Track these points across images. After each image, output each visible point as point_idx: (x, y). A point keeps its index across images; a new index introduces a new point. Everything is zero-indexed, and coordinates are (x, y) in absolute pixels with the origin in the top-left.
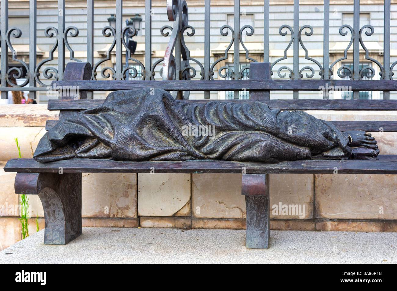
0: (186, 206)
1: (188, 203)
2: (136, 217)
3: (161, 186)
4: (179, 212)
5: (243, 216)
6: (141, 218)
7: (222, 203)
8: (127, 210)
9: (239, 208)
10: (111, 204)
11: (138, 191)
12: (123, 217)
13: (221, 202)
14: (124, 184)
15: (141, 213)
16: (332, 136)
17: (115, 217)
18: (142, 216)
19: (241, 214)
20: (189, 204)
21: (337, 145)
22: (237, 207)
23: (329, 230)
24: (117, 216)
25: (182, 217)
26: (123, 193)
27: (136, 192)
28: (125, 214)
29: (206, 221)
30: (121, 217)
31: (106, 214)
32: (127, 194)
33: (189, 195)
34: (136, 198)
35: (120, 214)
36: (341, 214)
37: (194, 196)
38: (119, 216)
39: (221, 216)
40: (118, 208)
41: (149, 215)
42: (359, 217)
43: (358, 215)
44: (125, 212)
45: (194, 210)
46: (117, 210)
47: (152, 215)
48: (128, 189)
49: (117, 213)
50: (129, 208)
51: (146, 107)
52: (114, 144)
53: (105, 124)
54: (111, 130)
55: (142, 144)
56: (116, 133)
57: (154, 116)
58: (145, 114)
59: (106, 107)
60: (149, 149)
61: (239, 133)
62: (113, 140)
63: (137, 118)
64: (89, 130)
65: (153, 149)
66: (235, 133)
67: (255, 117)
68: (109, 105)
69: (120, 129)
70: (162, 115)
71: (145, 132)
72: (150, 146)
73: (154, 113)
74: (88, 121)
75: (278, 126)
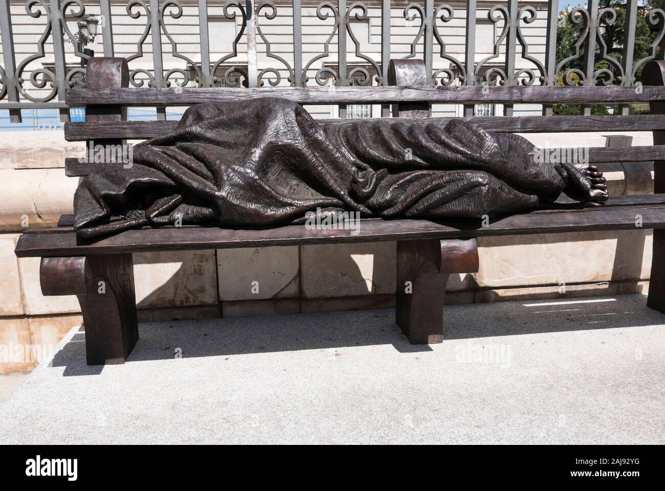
0: (293, 282)
1: (294, 279)
2: (217, 303)
3: (253, 255)
4: (282, 292)
7: (345, 275)
8: (202, 294)
9: (371, 281)
10: (176, 286)
11: (218, 264)
12: (196, 304)
13: (344, 274)
14: (196, 255)
15: (224, 297)
17: (184, 304)
18: (223, 301)
19: (374, 287)
20: (297, 280)
23: (492, 301)
24: (186, 302)
25: (286, 299)
26: (194, 269)
27: (215, 266)
28: (199, 299)
29: (322, 301)
30: (193, 304)
31: (169, 301)
32: (201, 270)
33: (298, 266)
34: (215, 276)
35: (191, 300)
36: (510, 280)
37: (304, 268)
38: (191, 303)
39: (343, 294)
40: (187, 292)
41: (236, 299)
42: (532, 283)
43: (531, 279)
44: (198, 296)
45: (305, 287)
46: (186, 295)
47: (241, 298)
48: (202, 262)
49: (187, 298)
50: (206, 290)
51: (270, 131)
52: (223, 198)
53: (195, 164)
54: (209, 174)
55: (272, 197)
56: (225, 178)
57: (287, 147)
58: (271, 143)
59: (190, 133)
60: (284, 205)
61: (431, 172)
62: (219, 190)
63: (257, 153)
64: (169, 175)
65: (291, 205)
66: (425, 172)
67: (464, 145)
68: (196, 129)
69: (230, 170)
70: (300, 144)
71: (272, 177)
72: (286, 200)
73: (286, 141)
74: (162, 158)
75: (505, 160)
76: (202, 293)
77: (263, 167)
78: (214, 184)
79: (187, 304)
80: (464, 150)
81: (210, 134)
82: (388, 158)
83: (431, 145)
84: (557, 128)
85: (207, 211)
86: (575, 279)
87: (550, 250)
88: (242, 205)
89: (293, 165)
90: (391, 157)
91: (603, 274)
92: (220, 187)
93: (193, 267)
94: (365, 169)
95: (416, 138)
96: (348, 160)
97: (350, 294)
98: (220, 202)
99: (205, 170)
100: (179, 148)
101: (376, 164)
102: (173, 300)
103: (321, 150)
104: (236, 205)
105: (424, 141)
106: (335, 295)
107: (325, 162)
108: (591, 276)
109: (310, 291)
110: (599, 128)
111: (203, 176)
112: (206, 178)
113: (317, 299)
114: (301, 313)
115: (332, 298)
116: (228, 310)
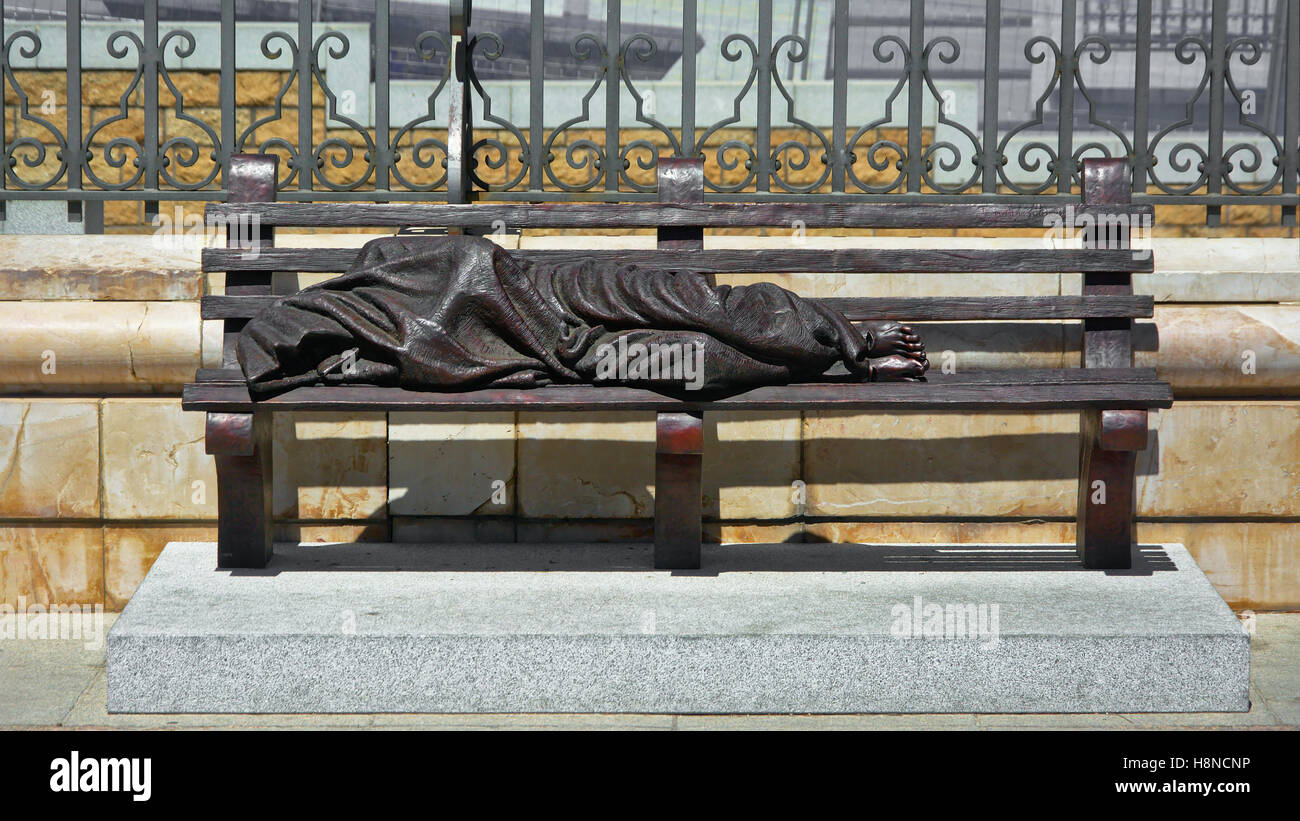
1: (506, 486)
2: (385, 517)
3: (443, 444)
4: (486, 505)
5: (636, 512)
6: (395, 519)
7: (588, 483)
8: (362, 502)
9: (629, 495)
12: (353, 517)
13: (585, 481)
14: (357, 440)
15: (396, 509)
16: (832, 336)
17: (336, 518)
18: (396, 516)
19: (634, 506)
20: (511, 488)
21: (843, 355)
22: (624, 493)
24: (339, 514)
25: (493, 517)
26: (354, 462)
27: (385, 459)
28: (359, 509)
29: (550, 525)
30: (349, 517)
31: (313, 511)
32: (363, 464)
33: (512, 465)
34: (385, 474)
35: (346, 510)
36: (863, 506)
37: (522, 468)
38: (345, 515)
39: (585, 514)
40: (341, 497)
41: (415, 513)
42: (903, 512)
43: (901, 506)
44: (357, 505)
45: (523, 499)
46: (339, 502)
47: (423, 513)
48: (365, 451)
49: (340, 508)
50: (369, 497)
51: (462, 278)
52: (406, 355)
53: (374, 314)
54: (391, 326)
55: (460, 355)
56: (409, 332)
57: (480, 297)
58: (462, 293)
59: (369, 276)
60: (474, 364)
61: (650, 331)
62: (402, 346)
63: (447, 303)
64: (346, 326)
65: (481, 365)
66: (644, 331)
67: (684, 302)
68: (376, 271)
69: (414, 323)
70: (496, 296)
71: (462, 331)
72: (476, 359)
73: (481, 290)
74: (338, 306)
75: (729, 321)
76: (363, 499)
77: (452, 321)
78: (397, 338)
79: (340, 517)
80: (683, 307)
81: (393, 279)
82: (605, 313)
83: (650, 300)
84: (895, 267)
85: (387, 368)
86: (981, 511)
87: (931, 459)
88: (426, 362)
89: (487, 318)
90: (608, 312)
91: (1032, 505)
92: (402, 342)
93: (352, 459)
94: (578, 325)
95: (636, 291)
96: (557, 314)
97: (595, 515)
98: (402, 359)
99: (385, 321)
100: (357, 293)
101: (592, 319)
102: (319, 509)
103: (523, 301)
104: (419, 363)
105: (643, 295)
106: (570, 515)
107: (528, 316)
108: (1010, 506)
109: (530, 509)
110: (962, 267)
111: (384, 328)
112: (387, 330)
113: (543, 521)
114: (516, 541)
115: (566, 520)
116: (401, 530)
